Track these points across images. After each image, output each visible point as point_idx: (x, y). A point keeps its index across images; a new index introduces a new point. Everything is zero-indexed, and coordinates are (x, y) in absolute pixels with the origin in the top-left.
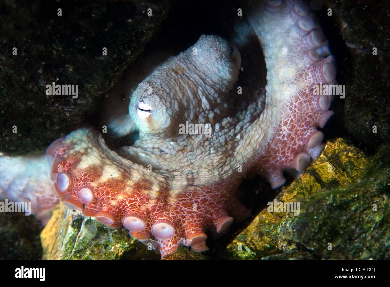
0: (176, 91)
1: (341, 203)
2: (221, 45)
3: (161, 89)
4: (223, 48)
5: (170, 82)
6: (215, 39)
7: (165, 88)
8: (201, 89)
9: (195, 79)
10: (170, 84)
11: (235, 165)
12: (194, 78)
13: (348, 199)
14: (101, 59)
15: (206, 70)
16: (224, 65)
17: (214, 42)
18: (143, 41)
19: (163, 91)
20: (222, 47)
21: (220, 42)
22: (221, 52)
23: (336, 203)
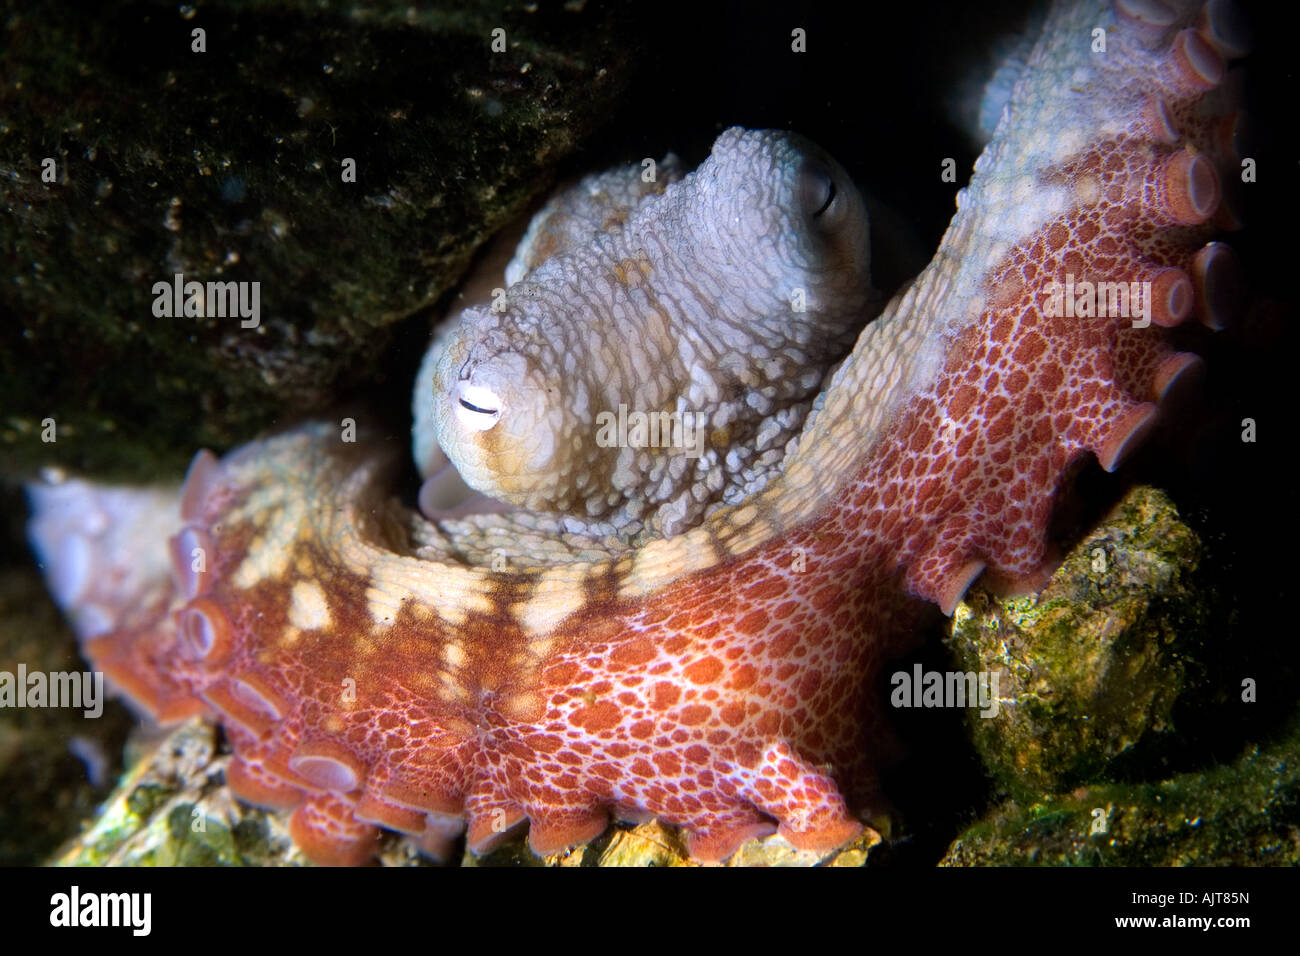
0: (586, 351)
1: (1138, 842)
2: (777, 172)
3: (536, 338)
4: (783, 189)
5: (576, 317)
6: (763, 143)
7: (550, 338)
8: (693, 335)
9: (676, 303)
10: (574, 323)
11: (781, 503)
12: (676, 296)
13: (1164, 828)
14: (385, 208)
15: (727, 270)
16: (788, 262)
17: (755, 159)
18: (539, 157)
19: (541, 346)
20: (777, 184)
21: (774, 160)
22: (773, 207)
23: (1120, 838)
